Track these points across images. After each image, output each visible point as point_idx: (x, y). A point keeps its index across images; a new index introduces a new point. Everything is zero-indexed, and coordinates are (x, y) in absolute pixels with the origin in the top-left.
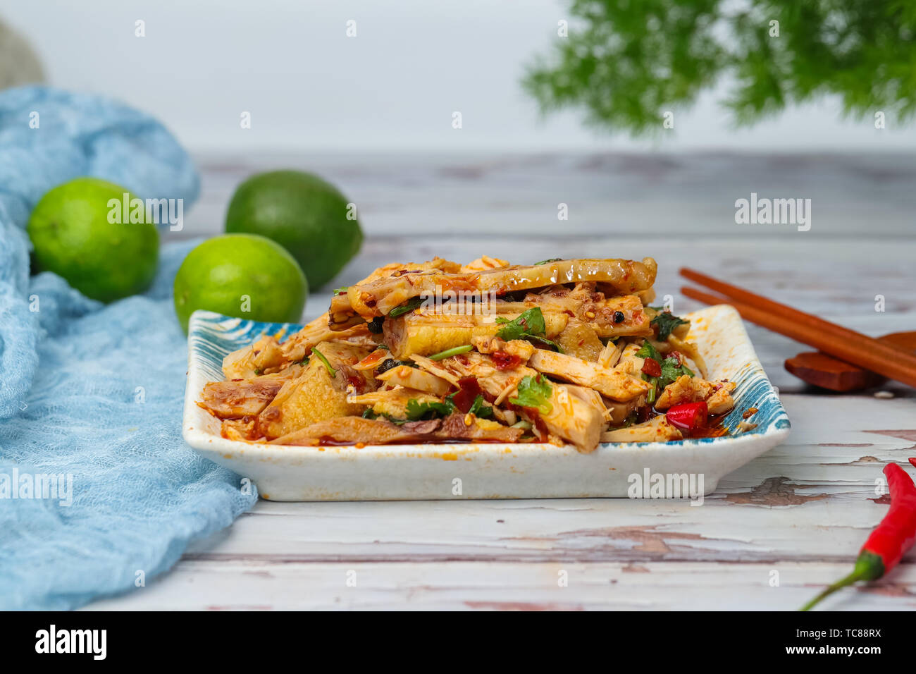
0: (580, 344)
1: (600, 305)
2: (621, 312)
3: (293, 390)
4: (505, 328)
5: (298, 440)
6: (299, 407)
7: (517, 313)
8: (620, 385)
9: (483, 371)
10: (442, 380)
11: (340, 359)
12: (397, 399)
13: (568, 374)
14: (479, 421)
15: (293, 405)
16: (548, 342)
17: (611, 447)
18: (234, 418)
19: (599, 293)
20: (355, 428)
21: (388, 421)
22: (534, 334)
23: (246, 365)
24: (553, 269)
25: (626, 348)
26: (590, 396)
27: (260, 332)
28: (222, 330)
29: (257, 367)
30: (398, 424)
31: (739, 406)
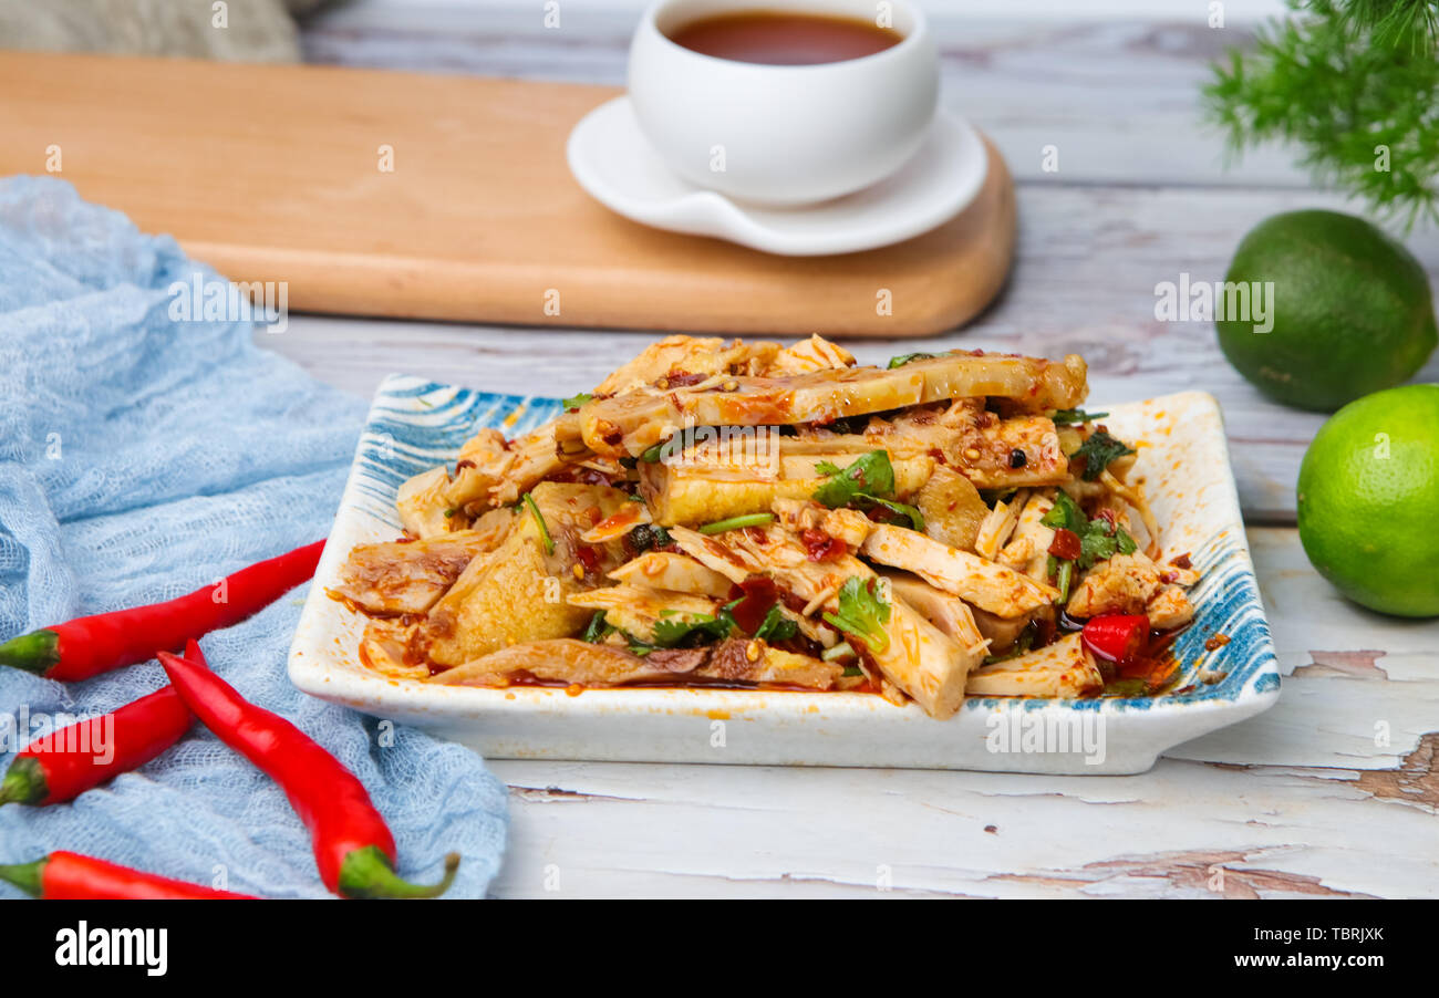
0: (951, 508)
1: (990, 434)
2: (1022, 452)
3: (483, 572)
4: (830, 484)
5: (475, 677)
7: (851, 454)
8: (1005, 596)
9: (785, 560)
10: (719, 576)
11: (569, 512)
12: (645, 605)
13: (924, 571)
14: (771, 652)
15: (477, 606)
16: (898, 509)
17: (981, 709)
18: (387, 615)
19: (990, 415)
20: (571, 658)
21: (626, 643)
22: (875, 495)
23: (433, 500)
24: (914, 381)
25: (1028, 504)
26: (955, 613)
27: (487, 410)
28: (425, 408)
29: (450, 504)
30: (640, 654)
31: (1201, 619)
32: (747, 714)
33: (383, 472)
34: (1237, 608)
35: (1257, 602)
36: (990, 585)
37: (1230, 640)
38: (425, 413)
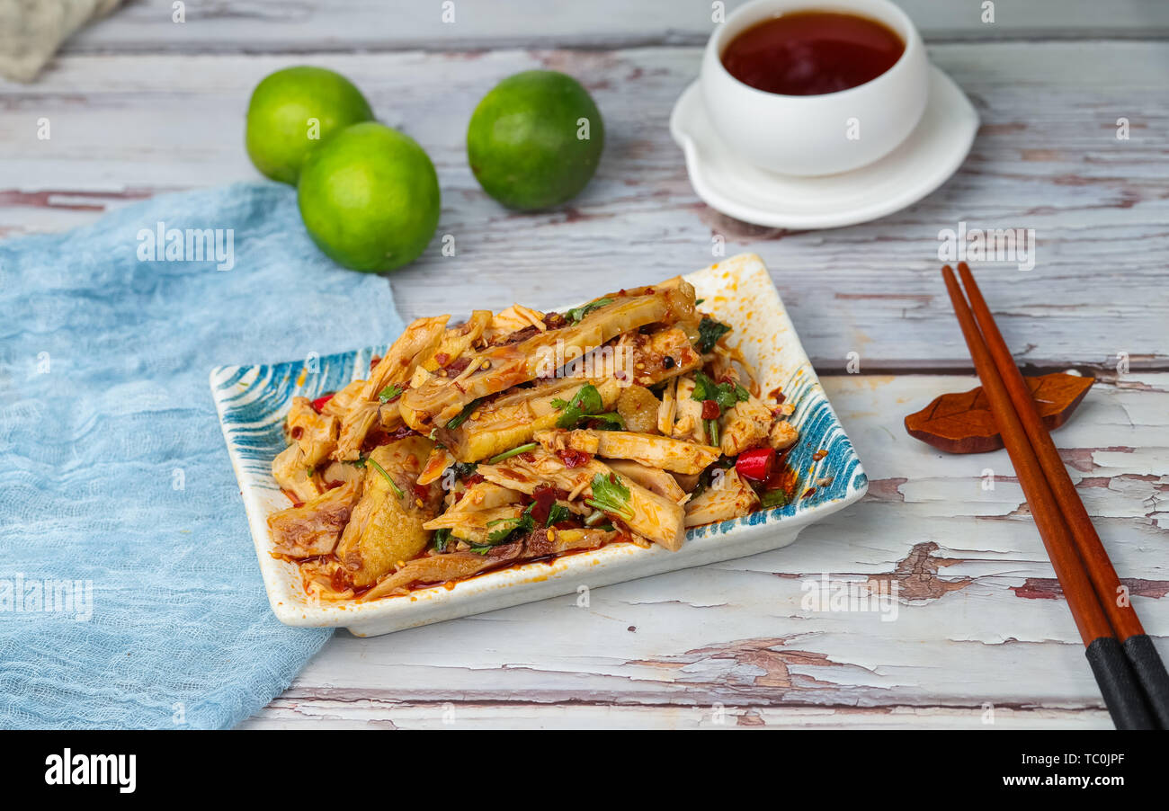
0: (638, 408)
1: (647, 349)
2: (670, 358)
3: (364, 519)
4: (564, 414)
6: (377, 545)
8: (691, 461)
9: (549, 469)
10: (515, 492)
11: (398, 463)
12: (474, 520)
13: (638, 458)
14: (561, 533)
16: (610, 418)
17: (696, 537)
18: (312, 559)
19: (644, 336)
20: (443, 566)
21: (469, 546)
22: (592, 413)
23: (296, 466)
24: (596, 332)
25: (678, 387)
26: (664, 481)
27: (283, 377)
28: (245, 388)
29: (309, 467)
30: (483, 553)
31: (803, 438)
32: (557, 575)
33: (250, 451)
34: (826, 429)
35: (837, 423)
36: (681, 458)
37: (828, 453)
38: (246, 392)
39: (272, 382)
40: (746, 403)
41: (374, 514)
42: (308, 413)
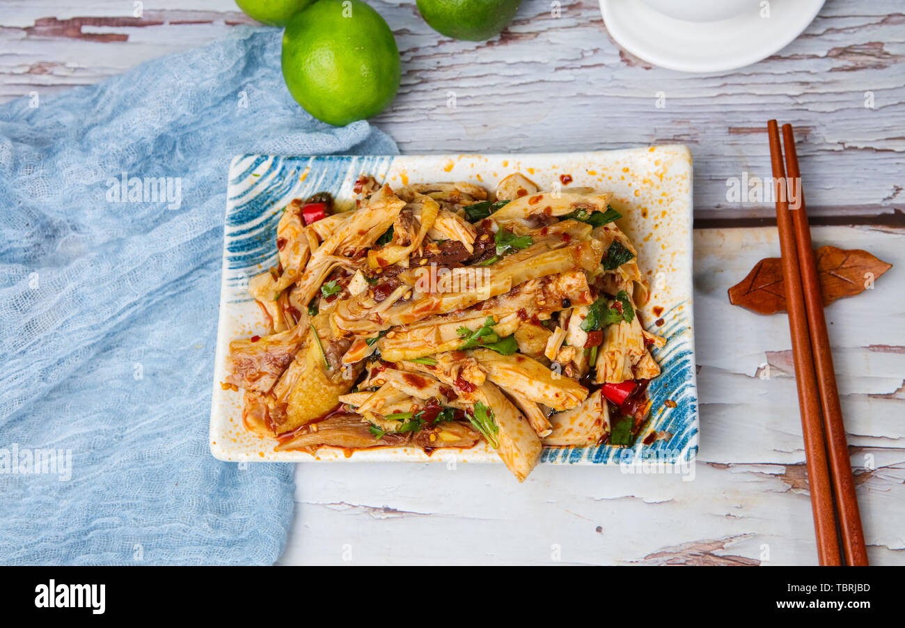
0: (531, 338)
2: (568, 300)
6: (301, 404)
23: (268, 289)
24: (507, 283)
27: (290, 170)
28: (256, 179)
29: (277, 292)
34: (682, 382)
35: (693, 381)
36: (551, 399)
37: (676, 406)
39: (280, 174)
40: (628, 323)
41: (303, 380)
42: (295, 223)
